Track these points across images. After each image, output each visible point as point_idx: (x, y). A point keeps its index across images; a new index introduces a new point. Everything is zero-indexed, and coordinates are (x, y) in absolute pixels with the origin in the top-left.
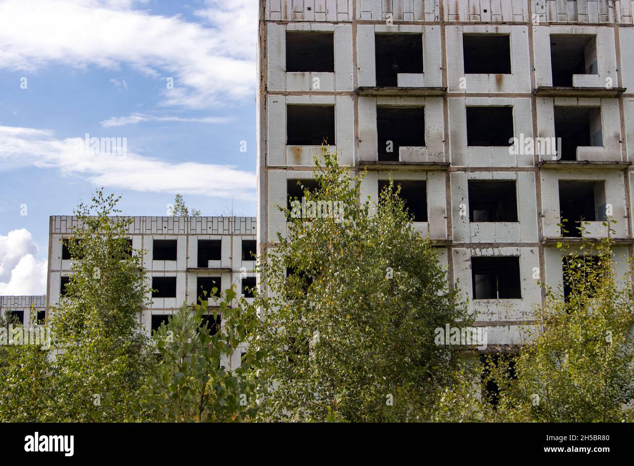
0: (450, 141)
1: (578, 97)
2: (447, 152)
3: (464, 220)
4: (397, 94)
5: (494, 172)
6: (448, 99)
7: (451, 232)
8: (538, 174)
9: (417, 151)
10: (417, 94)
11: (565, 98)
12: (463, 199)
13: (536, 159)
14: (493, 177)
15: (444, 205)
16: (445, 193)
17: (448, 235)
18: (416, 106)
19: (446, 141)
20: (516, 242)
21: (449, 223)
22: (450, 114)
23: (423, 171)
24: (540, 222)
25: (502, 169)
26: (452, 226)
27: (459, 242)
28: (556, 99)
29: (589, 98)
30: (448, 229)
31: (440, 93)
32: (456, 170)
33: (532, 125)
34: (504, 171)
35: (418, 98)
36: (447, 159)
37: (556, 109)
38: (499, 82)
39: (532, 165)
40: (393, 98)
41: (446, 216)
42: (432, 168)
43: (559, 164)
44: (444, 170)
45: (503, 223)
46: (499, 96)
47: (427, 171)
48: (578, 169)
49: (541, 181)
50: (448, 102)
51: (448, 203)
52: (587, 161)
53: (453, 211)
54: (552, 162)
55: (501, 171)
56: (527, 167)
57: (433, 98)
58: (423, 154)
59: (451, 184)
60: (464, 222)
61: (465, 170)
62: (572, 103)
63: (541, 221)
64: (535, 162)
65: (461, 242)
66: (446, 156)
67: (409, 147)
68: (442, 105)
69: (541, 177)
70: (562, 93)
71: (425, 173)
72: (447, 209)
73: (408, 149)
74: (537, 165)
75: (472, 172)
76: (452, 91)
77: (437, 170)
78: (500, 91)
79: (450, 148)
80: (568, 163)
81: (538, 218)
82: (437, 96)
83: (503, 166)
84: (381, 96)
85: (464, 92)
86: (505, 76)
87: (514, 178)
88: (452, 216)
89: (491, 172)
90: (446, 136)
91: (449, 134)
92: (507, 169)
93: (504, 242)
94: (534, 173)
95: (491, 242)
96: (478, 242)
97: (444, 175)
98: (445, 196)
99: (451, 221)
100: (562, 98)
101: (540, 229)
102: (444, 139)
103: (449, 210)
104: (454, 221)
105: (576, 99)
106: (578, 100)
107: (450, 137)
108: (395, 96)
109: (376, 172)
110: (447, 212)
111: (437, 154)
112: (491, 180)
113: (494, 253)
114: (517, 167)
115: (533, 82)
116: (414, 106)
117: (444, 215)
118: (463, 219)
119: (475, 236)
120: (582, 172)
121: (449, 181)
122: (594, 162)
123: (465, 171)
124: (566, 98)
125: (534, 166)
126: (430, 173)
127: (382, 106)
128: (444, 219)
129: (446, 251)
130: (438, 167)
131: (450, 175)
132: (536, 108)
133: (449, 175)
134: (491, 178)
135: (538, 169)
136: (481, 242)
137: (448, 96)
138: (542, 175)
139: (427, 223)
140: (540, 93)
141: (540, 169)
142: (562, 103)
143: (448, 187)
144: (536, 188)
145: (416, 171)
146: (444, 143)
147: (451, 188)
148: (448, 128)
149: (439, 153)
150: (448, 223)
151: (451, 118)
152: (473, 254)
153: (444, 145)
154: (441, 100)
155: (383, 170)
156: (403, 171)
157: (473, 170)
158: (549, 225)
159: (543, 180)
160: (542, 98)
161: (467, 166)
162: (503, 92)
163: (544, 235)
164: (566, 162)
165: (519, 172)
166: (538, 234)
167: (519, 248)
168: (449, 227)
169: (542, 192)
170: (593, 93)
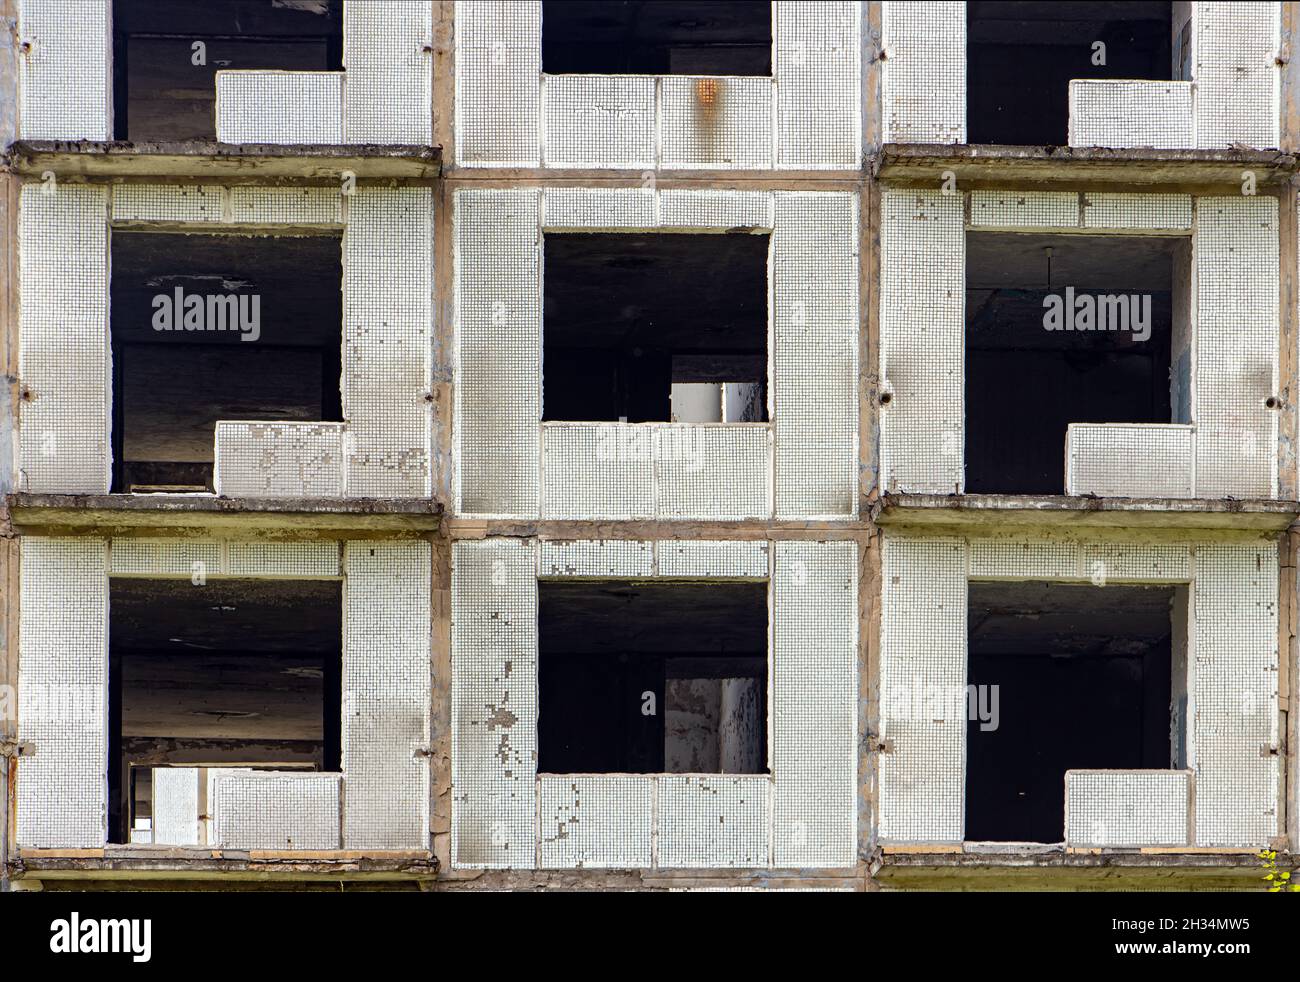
0: (458, 395)
1: (1082, 189)
2: (441, 448)
3: (511, 765)
4: (206, 171)
5: (662, 543)
6: (457, 194)
7: (447, 818)
8: (874, 552)
9: (298, 444)
10: (307, 172)
11: (1021, 195)
12: (508, 666)
13: (869, 483)
14: (655, 563)
15: (420, 697)
16: (426, 643)
17: (433, 835)
18: (307, 230)
19: (435, 399)
20: (752, 865)
21: (440, 776)
22: (464, 266)
23: (324, 535)
24: (866, 774)
25: (699, 529)
26: (454, 792)
27: (481, 866)
28: (978, 197)
29: (1135, 197)
30: (433, 805)
31: (413, 169)
32: (481, 532)
33: (854, 324)
34: (711, 537)
35: (313, 191)
36: (443, 486)
37: (977, 242)
38: (707, 113)
39: (848, 510)
40: (191, 189)
41: (426, 744)
42: (366, 523)
43: (958, 508)
44: (425, 535)
45: (695, 777)
46: (707, 186)
47: (342, 539)
48: (1067, 531)
49: (886, 584)
50: (457, 209)
51: (440, 687)
52: (1092, 497)
53: (461, 722)
54: (925, 504)
55: (699, 537)
56: (824, 518)
57: (385, 192)
58: (326, 459)
59: (455, 600)
60: (508, 773)
61: (525, 532)
62: (1055, 215)
63: (875, 771)
64: (861, 494)
65: (491, 866)
66: (438, 468)
67: (260, 424)
68: (428, 224)
69: (885, 569)
70: (1005, 173)
71: (335, 546)
72: (434, 716)
73: (258, 434)
74: (866, 509)
75: (557, 541)
76: (476, 156)
77: (393, 534)
78: (709, 161)
79: (458, 427)
80: (1000, 504)
81: (861, 757)
82: (404, 182)
83: (704, 517)
84: (131, 179)
85: (534, 164)
86: (737, 86)
87: (757, 572)
88: (454, 747)
89: (648, 544)
90: (443, 372)
91: (457, 362)
92: (727, 529)
93: (695, 864)
94: (854, 546)
95: (631, 865)
96: (573, 865)
97: (425, 551)
98: (425, 654)
99: (448, 769)
100: (1009, 196)
101: (868, 806)
102: (428, 389)
103: (440, 717)
104: (461, 768)
105: (1074, 197)
106: (1083, 203)
107: (457, 378)
108: (201, 181)
109: (100, 542)
110: (433, 730)
111: (396, 458)
112: (650, 581)
114: (773, 522)
115: (872, 117)
116: (293, 228)
117: (416, 744)
118: (505, 758)
119: (562, 835)
120: (1080, 543)
121: (447, 585)
122: (1125, 500)
123: (525, 539)
124: (1027, 195)
125: (854, 515)
126: (354, 548)
127: (141, 227)
128: (416, 760)
130: (393, 523)
131: (454, 555)
132: (877, 242)
133: (448, 556)
134: (647, 572)
135: (872, 530)
136: (587, 865)
137: (457, 183)
138: (891, 557)
139: (334, 776)
140: (893, 172)
141: (880, 528)
142: (1003, 215)
143: (441, 610)
144: (862, 616)
145: (290, 536)
146: (428, 407)
147: (454, 618)
148: (450, 336)
149: (404, 455)
150: (433, 780)
151: (465, 286)
153: (428, 418)
154: (424, 197)
155: (131, 532)
156: (231, 539)
157: (565, 531)
158: (907, 787)
159: (896, 580)
160: (910, 195)
161: (535, 516)
162: (725, 166)
163: (883, 833)
164: (990, 503)
165: (781, 545)
166: (854, 830)
168: (440, 797)
169: (883, 639)
170: (1156, 175)
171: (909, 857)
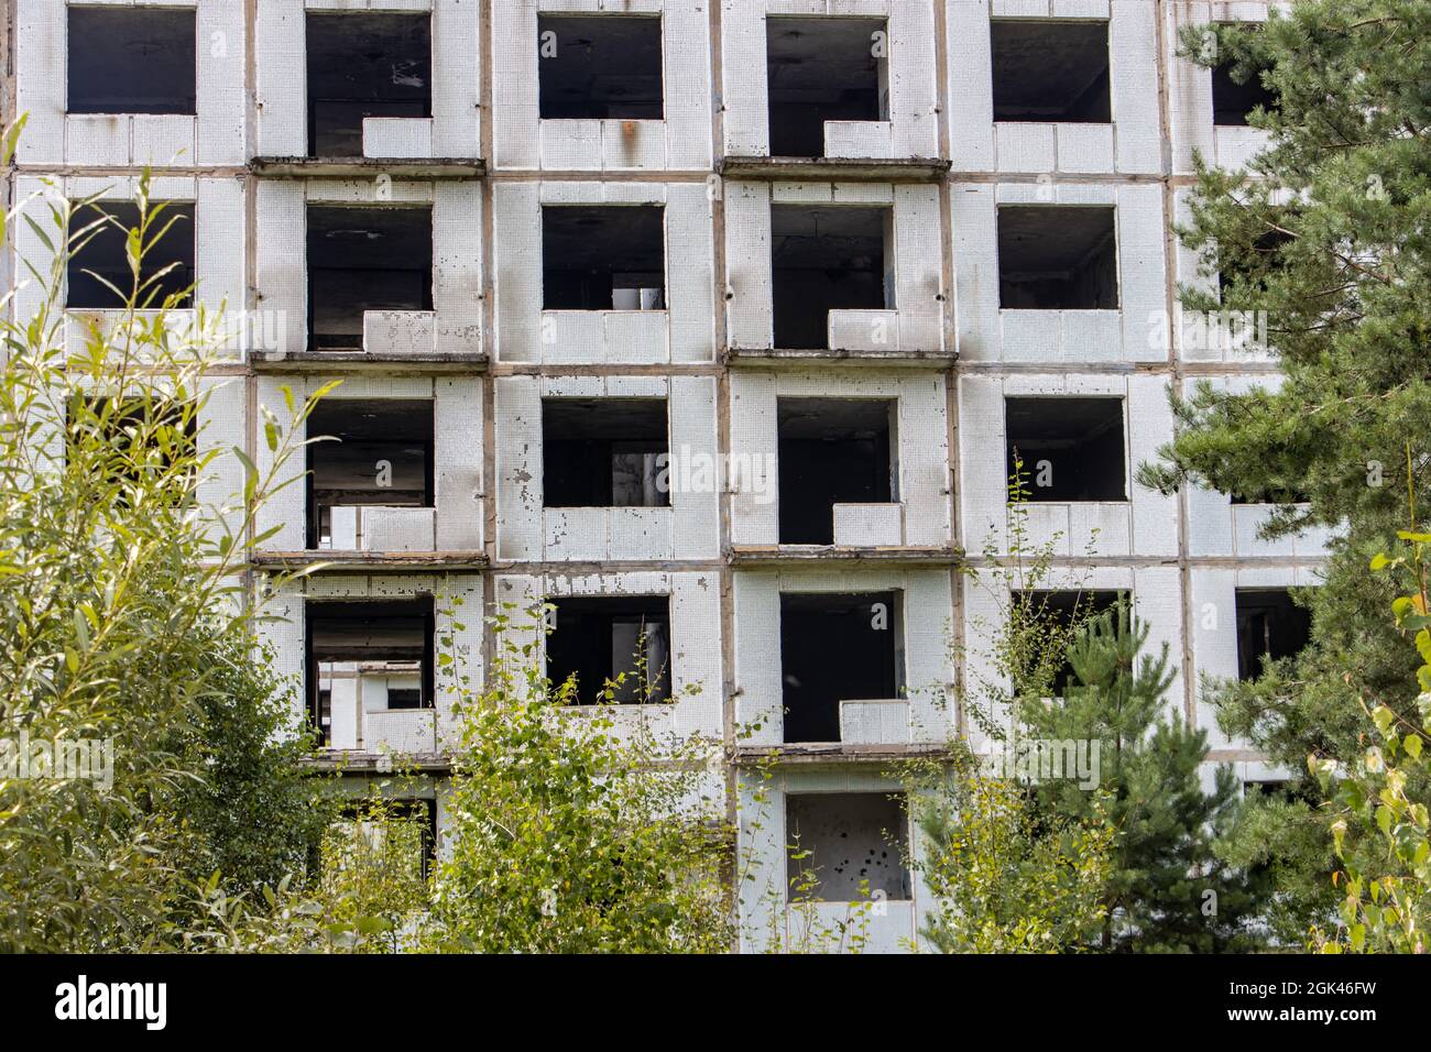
0: (497, 296)
1: (833, 180)
2: (488, 325)
3: (528, 503)
4: (358, 173)
5: (609, 377)
6: (494, 185)
7: (494, 533)
8: (725, 382)
9: (410, 324)
10: (413, 173)
11: (800, 184)
12: (526, 447)
13: (722, 343)
14: (606, 389)
15: (476, 463)
16: (481, 435)
17: (486, 543)
18: (413, 205)
19: (485, 298)
20: (662, 558)
21: (489, 509)
22: (499, 224)
23: (424, 374)
24: (724, 507)
25: (630, 370)
26: (497, 519)
27: (513, 560)
28: (776, 185)
29: (861, 185)
30: (485, 525)
31: (471, 171)
32: (509, 372)
33: (711, 255)
34: (636, 374)
35: (416, 183)
36: (489, 346)
37: (776, 208)
38: (629, 140)
39: (710, 358)
40: (350, 183)
41: (481, 492)
42: (447, 367)
43: (770, 357)
44: (479, 374)
45: (630, 509)
46: (630, 180)
47: (434, 376)
48: (830, 369)
49: (732, 399)
50: (495, 193)
51: (489, 459)
52: (843, 350)
53: (500, 478)
54: (753, 354)
55: (629, 374)
56: (697, 363)
57: (455, 184)
58: (425, 331)
59: (496, 410)
60: (527, 508)
61: (534, 372)
62: (819, 195)
63: (729, 505)
64: (718, 350)
65: (518, 560)
66: (486, 336)
67: (388, 312)
68: (478, 201)
69: (731, 391)
70: (791, 172)
71: (430, 381)
72: (485, 476)
73: (387, 318)
74: (720, 358)
75: (552, 377)
76: (505, 164)
77: (462, 373)
78: (631, 166)
79: (496, 314)
80: (793, 355)
81: (721, 499)
82: (466, 178)
83: (632, 363)
84: (318, 178)
85: (536, 169)
86: (647, 126)
87: (661, 393)
88: (497, 493)
89: (602, 378)
90: (488, 283)
91: (496, 277)
92: (644, 370)
93: (631, 559)
94: (714, 379)
95: (596, 559)
96: (563, 559)
97: (479, 383)
98: (480, 441)
99: (494, 505)
100: (793, 184)
101: (725, 524)
102: (480, 292)
103: (489, 476)
104: (501, 505)
105: (829, 185)
106: (833, 188)
107: (496, 286)
108: (355, 178)
109: (301, 379)
110: (485, 483)
111: (463, 331)
112: (603, 398)
113: (603, 588)
114: (670, 365)
115: (718, 142)
116: (406, 204)
117: (475, 491)
118: (525, 499)
119: (557, 543)
120: (838, 376)
121: (492, 402)
122: (861, 352)
123: (534, 375)
124: (803, 184)
125: (714, 361)
126: (440, 382)
127: (322, 204)
128: (476, 501)
129: (478, 582)
130: (462, 367)
131: (495, 385)
132: (723, 210)
133: (492, 385)
134: (601, 394)
135: (724, 370)
136: (571, 559)
137: (495, 179)
138: (735, 384)
139: (431, 510)
140: (731, 171)
141: (728, 367)
142: (790, 195)
143: (488, 416)
144: (719, 417)
145: (405, 375)
146: (480, 302)
147: (496, 420)
148: (492, 263)
149: (467, 329)
150: (486, 511)
151: (499, 234)
152: (549, 591)
153: (480, 309)
154: (476, 187)
155: (318, 373)
156: (373, 376)
157: (556, 371)
158: (747, 514)
159: (737, 397)
160: (740, 184)
161: (539, 363)
162: (640, 169)
163: (734, 540)
164: (788, 354)
165: (674, 378)
166: (718, 538)
167: (668, 575)
168: (489, 521)
169: (732, 430)
170: (872, 173)
171: (749, 553)
